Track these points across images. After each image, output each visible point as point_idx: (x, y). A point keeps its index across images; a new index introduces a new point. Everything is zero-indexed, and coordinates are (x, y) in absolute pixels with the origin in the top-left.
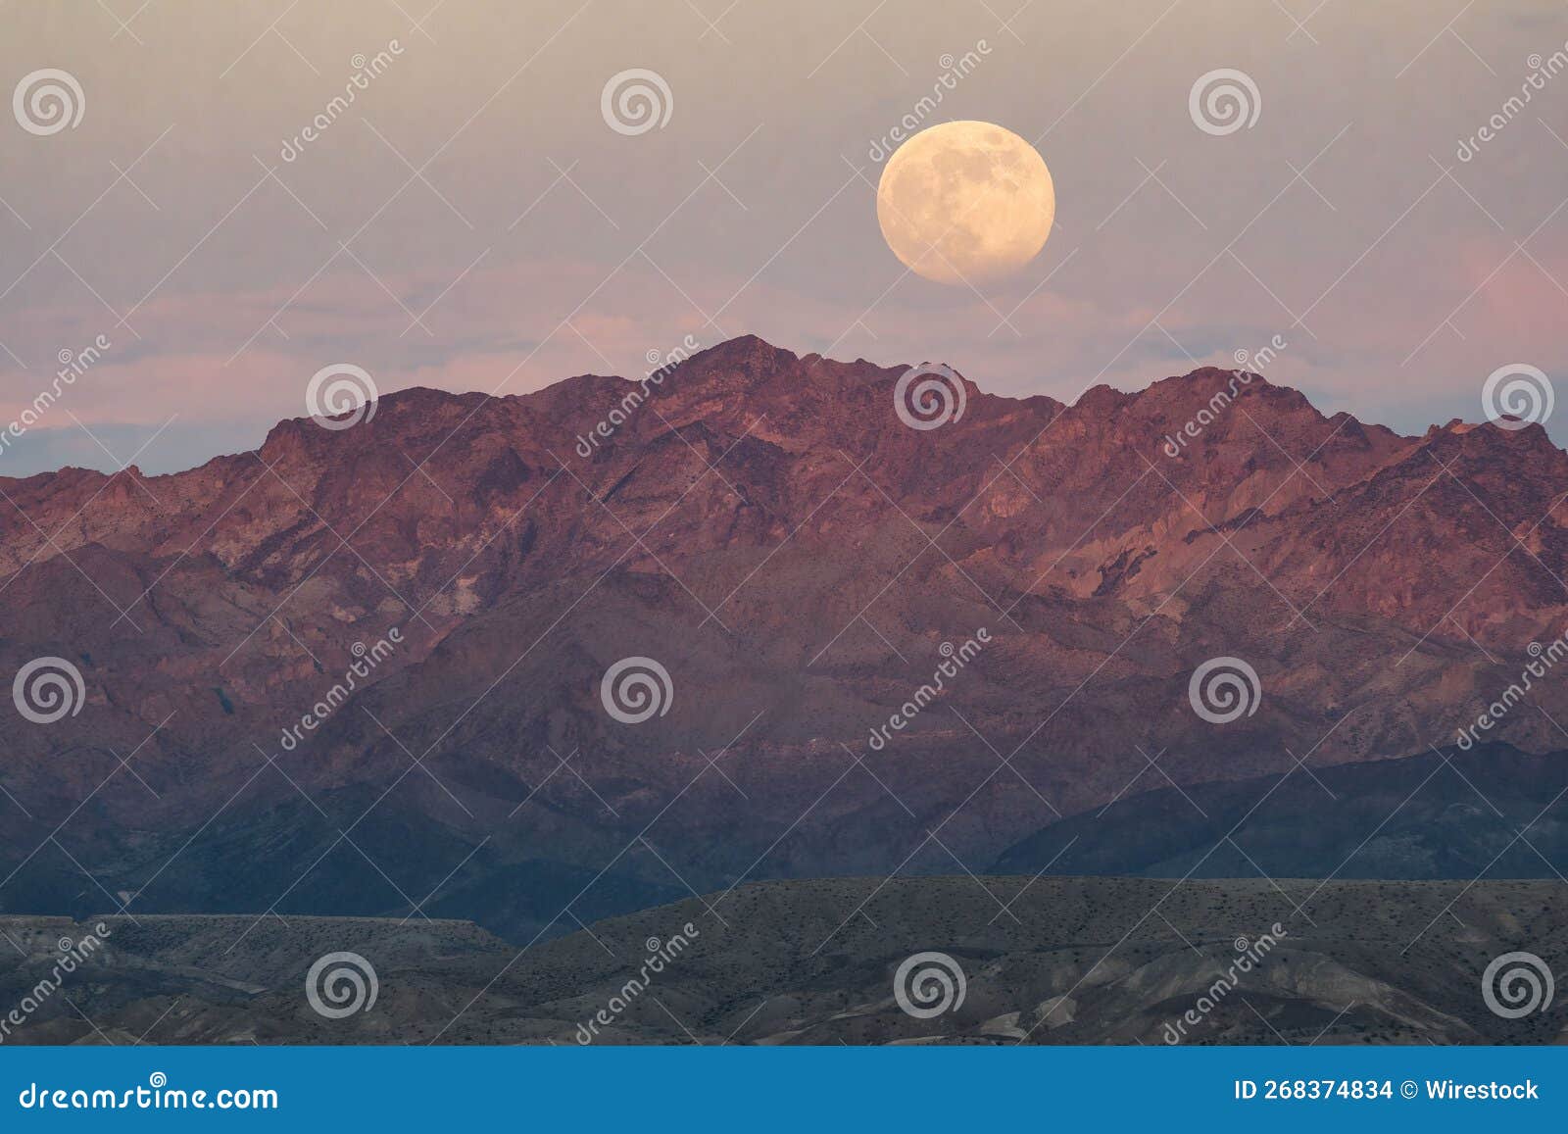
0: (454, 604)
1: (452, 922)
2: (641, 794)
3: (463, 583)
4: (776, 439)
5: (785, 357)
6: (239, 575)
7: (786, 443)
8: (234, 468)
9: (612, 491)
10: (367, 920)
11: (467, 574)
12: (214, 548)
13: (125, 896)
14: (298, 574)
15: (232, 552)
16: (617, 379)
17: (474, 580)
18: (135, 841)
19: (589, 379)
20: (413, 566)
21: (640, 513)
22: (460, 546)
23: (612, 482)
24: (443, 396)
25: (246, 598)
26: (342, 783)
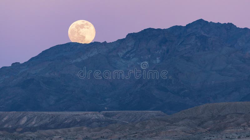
0: (156, 61)
1: (158, 111)
2: (186, 91)
3: (157, 58)
4: (206, 35)
5: (207, 22)
6: (122, 58)
7: (207, 36)
8: (121, 41)
9: (181, 43)
10: (145, 111)
11: (158, 57)
12: (118, 54)
13: (106, 108)
14: (132, 57)
15: (121, 54)
16: (181, 26)
17: (159, 58)
18: (107, 100)
19: (176, 26)
20: (150, 56)
21: (185, 47)
22: (157, 53)
23: (180, 42)
24: (154, 29)
25: (124, 61)
26: (139, 90)
